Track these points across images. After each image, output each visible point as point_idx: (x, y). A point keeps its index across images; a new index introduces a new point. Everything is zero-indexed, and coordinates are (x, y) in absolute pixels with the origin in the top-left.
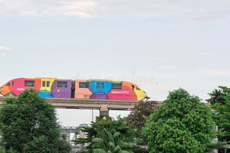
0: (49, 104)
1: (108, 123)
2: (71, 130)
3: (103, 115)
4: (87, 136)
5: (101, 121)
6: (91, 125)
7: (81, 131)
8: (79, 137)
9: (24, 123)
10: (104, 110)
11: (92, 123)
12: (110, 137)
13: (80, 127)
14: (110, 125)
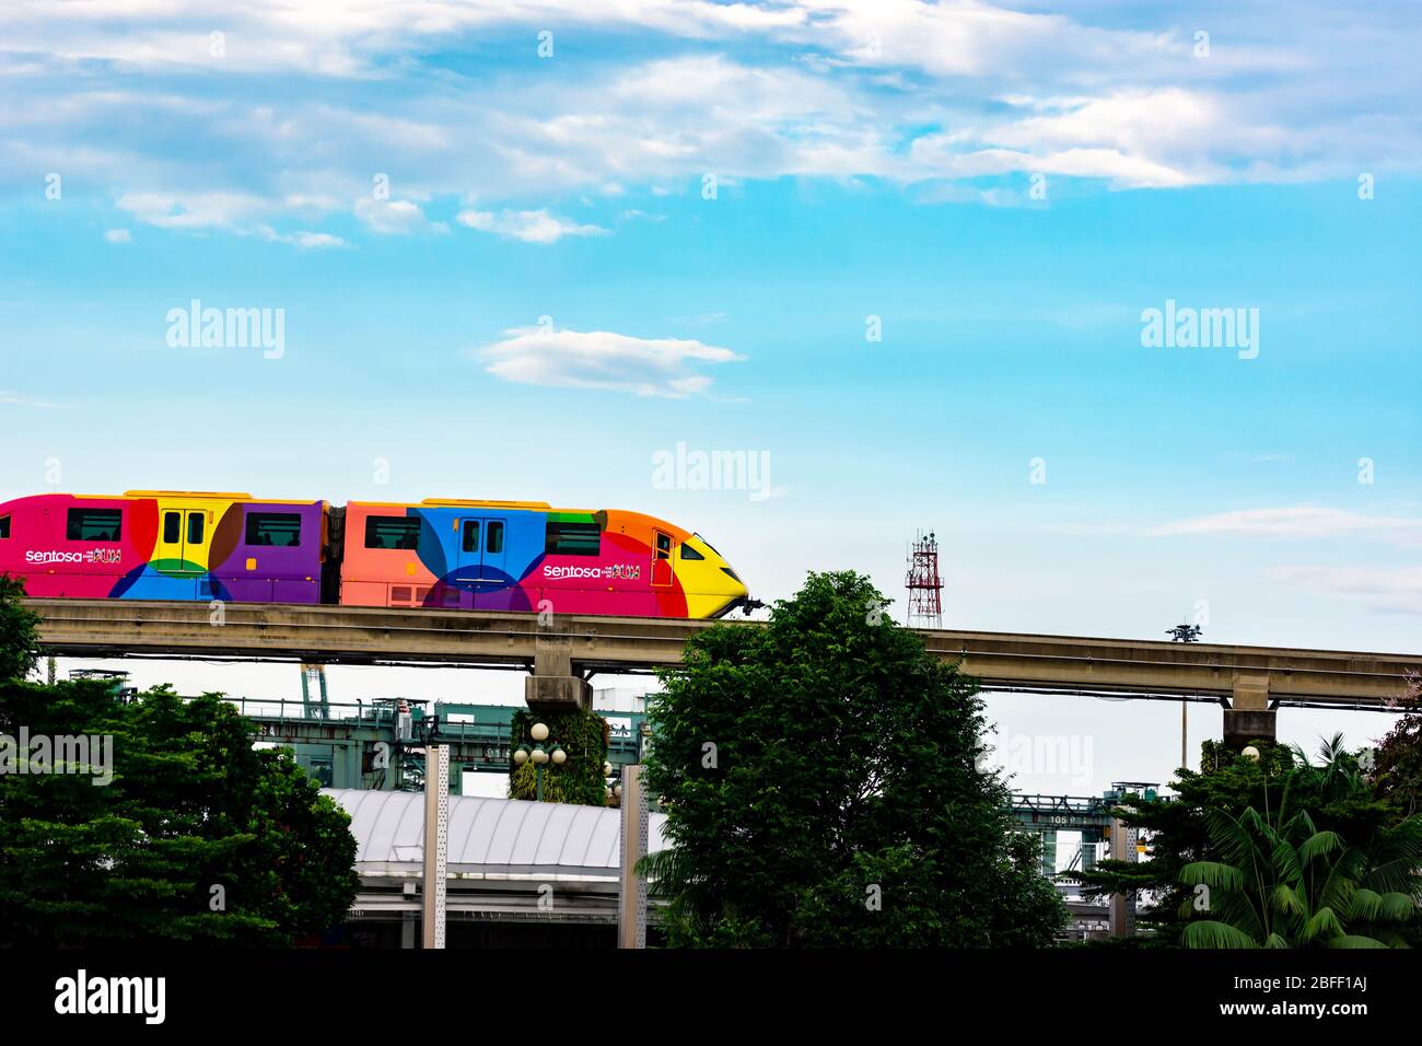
0: (945, 669)
1: (1271, 780)
2: (1061, 814)
3: (1246, 733)
4: (1150, 848)
5: (1234, 767)
6: (1175, 787)
7: (1120, 821)
8: (1108, 857)
9: (803, 769)
10: (1248, 709)
11: (1178, 780)
12: (1279, 859)
13: (1111, 800)
14: (1285, 794)
